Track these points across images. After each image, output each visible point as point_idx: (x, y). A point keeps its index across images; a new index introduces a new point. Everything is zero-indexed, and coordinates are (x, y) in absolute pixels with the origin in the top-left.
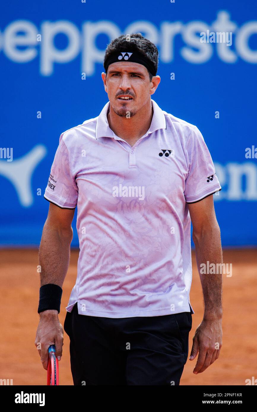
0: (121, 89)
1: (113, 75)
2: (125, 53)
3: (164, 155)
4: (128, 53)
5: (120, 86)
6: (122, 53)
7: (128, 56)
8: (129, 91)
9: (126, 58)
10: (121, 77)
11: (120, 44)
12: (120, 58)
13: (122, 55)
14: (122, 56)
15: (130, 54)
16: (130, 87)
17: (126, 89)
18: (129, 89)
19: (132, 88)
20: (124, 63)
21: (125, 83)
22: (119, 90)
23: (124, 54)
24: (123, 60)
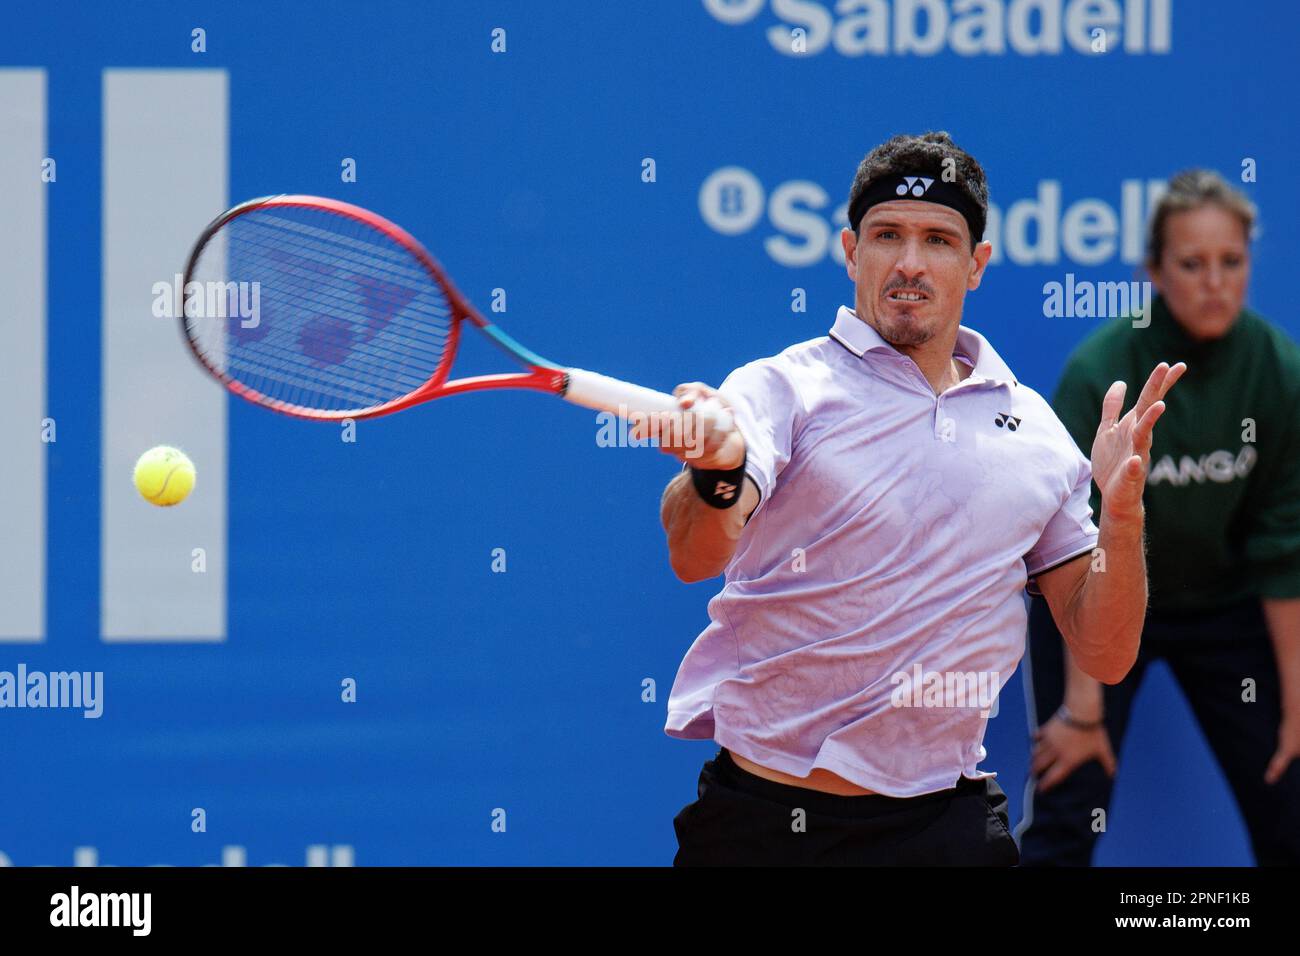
0: (900, 272)
1: (879, 235)
2: (916, 179)
3: (1006, 425)
4: (923, 180)
5: (900, 266)
6: (907, 179)
7: (924, 187)
8: (920, 279)
9: (918, 191)
10: (899, 241)
11: (904, 156)
12: (901, 190)
13: (906, 184)
14: (908, 186)
15: (928, 182)
16: (922, 268)
17: (913, 275)
18: (921, 274)
19: (930, 271)
20: (911, 204)
21: (913, 257)
22: (893, 276)
23: (911, 181)
24: (909, 196)
